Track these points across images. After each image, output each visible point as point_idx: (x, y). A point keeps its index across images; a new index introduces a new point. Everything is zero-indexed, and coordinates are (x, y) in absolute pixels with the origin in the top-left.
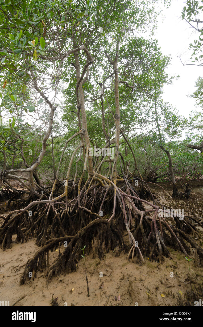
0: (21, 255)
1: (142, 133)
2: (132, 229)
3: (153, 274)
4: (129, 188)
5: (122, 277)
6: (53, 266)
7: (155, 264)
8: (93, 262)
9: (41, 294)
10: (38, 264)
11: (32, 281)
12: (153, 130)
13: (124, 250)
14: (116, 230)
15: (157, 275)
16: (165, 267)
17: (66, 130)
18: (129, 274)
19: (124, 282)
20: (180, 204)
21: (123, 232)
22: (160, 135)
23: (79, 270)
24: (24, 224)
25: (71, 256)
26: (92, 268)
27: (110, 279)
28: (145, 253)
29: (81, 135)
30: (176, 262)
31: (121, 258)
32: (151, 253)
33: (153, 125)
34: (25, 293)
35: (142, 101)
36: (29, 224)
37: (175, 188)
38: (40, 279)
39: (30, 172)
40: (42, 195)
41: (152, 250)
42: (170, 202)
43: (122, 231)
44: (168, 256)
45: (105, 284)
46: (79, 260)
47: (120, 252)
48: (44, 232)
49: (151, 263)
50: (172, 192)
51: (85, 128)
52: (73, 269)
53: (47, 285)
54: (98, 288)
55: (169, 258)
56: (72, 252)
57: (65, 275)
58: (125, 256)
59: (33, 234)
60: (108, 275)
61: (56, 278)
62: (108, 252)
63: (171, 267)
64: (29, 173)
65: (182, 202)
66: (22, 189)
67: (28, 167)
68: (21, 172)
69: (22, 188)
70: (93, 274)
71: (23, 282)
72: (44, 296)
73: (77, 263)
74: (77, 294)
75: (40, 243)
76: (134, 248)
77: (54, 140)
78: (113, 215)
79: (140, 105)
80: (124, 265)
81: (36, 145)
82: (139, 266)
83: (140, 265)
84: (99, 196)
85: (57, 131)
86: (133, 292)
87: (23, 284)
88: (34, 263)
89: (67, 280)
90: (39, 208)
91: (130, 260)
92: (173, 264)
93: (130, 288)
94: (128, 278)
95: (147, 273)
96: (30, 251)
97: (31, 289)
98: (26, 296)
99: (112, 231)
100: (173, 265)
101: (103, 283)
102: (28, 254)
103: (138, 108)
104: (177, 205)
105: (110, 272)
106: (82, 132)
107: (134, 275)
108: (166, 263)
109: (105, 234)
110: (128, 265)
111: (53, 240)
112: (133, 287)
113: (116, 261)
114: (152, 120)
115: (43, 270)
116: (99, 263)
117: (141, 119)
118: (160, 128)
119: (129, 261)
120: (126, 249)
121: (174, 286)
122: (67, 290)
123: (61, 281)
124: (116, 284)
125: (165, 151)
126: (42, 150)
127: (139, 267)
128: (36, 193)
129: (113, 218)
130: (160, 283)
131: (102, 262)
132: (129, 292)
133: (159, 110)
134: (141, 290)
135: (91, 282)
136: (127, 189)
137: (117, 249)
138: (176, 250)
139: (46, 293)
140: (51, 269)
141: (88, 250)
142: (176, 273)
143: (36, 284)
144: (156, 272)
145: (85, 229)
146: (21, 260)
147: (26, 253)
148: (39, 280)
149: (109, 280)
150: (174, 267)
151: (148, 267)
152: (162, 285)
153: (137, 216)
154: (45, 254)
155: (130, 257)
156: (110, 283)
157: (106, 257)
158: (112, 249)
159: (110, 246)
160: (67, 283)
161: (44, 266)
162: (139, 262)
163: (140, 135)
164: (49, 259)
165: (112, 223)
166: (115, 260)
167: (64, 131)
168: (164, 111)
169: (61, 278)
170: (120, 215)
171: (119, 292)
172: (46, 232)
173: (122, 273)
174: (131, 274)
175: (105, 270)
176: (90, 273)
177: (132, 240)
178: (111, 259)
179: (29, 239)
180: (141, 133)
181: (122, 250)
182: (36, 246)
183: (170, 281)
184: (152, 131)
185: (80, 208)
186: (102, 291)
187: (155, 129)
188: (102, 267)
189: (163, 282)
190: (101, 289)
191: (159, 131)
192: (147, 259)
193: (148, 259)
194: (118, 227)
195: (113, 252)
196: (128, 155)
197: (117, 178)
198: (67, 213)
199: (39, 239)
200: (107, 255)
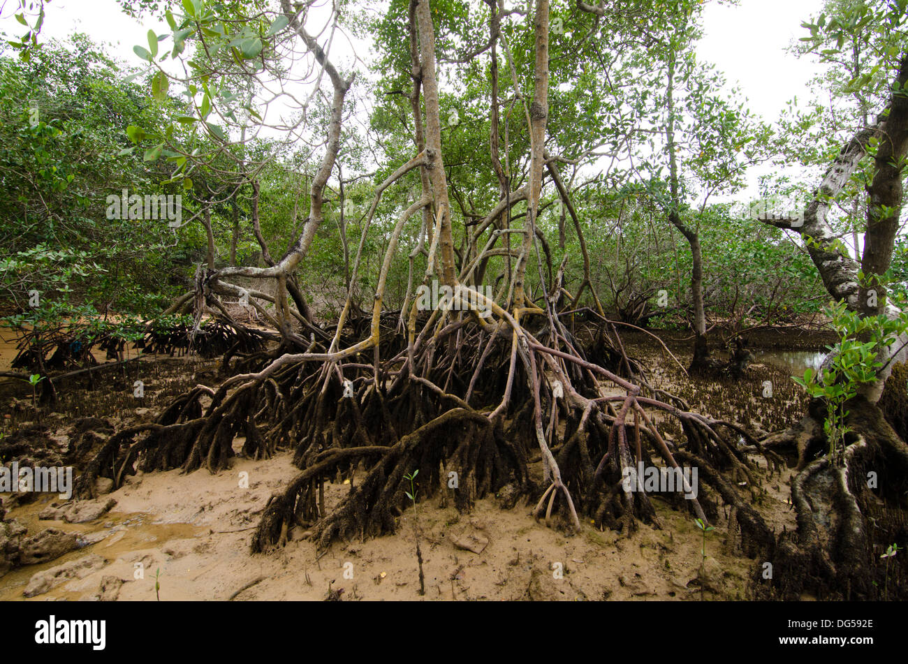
0: (256, 485)
1: (616, 170)
2: (556, 447)
3: (602, 559)
4: (558, 335)
5: (514, 558)
6: (334, 515)
7: (609, 535)
8: (439, 516)
9: (302, 578)
10: (297, 509)
11: (281, 547)
12: (651, 162)
13: (526, 494)
14: (508, 443)
15: (612, 561)
16: (637, 546)
17: (382, 158)
18: (534, 553)
19: (517, 571)
20: (710, 393)
21: (528, 452)
22: (673, 179)
23: (402, 533)
24: (263, 414)
25: (383, 496)
26: (436, 530)
27: (482, 559)
28: (585, 508)
29: (423, 171)
30: (671, 538)
31: (515, 513)
32: (602, 508)
33: (652, 145)
34: (263, 573)
35: (626, 65)
36: (277, 416)
37: (700, 348)
38: (301, 543)
39: (278, 277)
40: (312, 344)
41: (605, 501)
42: (680, 385)
43: (527, 450)
44: (648, 521)
45: (466, 570)
46: (404, 509)
47: (515, 498)
48: (315, 435)
49: (599, 533)
50: (689, 358)
51: (433, 146)
52: (387, 528)
53: (318, 559)
54: (449, 577)
55: (652, 525)
56: (383, 487)
57: (365, 541)
58: (529, 510)
59: (287, 438)
60: (478, 550)
61: (342, 545)
62: (482, 496)
63: (655, 549)
64: (276, 280)
65: (718, 387)
66: (261, 329)
67: (271, 265)
68: (252, 276)
69: (262, 325)
70: (437, 544)
71: (257, 548)
72: (309, 583)
73: (398, 515)
74: (394, 587)
75: (304, 462)
76: (555, 491)
77: (346, 191)
78: (503, 404)
79: (618, 79)
80: (523, 532)
81: (294, 203)
82: (565, 537)
83: (567, 534)
84: (471, 354)
85: (354, 161)
86: (540, 596)
87: (260, 551)
88: (285, 505)
89: (369, 553)
90: (303, 376)
91: (541, 520)
92: (662, 542)
93: (533, 587)
94: (530, 562)
95: (585, 556)
96: (279, 479)
97: (278, 564)
98: (265, 578)
99: (498, 445)
100: (660, 544)
101: (461, 567)
102: (272, 484)
103: (611, 89)
104: (699, 395)
105: (484, 544)
106: (426, 160)
107: (547, 556)
108: (640, 536)
109: (476, 451)
110: (533, 532)
111: (334, 453)
112: (542, 584)
113: (503, 520)
114: (653, 126)
115: (310, 524)
116: (456, 521)
117: (618, 124)
118: (676, 154)
119: (538, 522)
120: (531, 492)
121: (656, 594)
122: (369, 574)
123: (353, 552)
124: (498, 572)
125: (682, 229)
126: (311, 215)
127: (563, 539)
128: (296, 338)
129: (502, 412)
130: (617, 582)
131: (465, 519)
132: (529, 595)
133: (680, 93)
134: (562, 593)
135: (430, 563)
136: (552, 337)
137: (508, 490)
138: (675, 509)
139: (315, 576)
140: (328, 523)
141: (429, 488)
142: (667, 562)
143: (291, 555)
144: (609, 555)
145: (421, 433)
146: (255, 499)
147: (269, 483)
148: (298, 547)
149: (479, 562)
150: (664, 548)
151: (589, 543)
152: (622, 589)
153: (573, 412)
154: (314, 486)
155: (542, 514)
156: (481, 570)
157: (476, 508)
158: (495, 489)
159: (489, 483)
160: (368, 558)
161: (311, 515)
162: (565, 527)
163: (608, 176)
164: (326, 501)
165: (498, 426)
166: (500, 517)
167: (374, 162)
168: (697, 96)
169: (355, 545)
170: (526, 406)
171: (503, 592)
172: (320, 435)
173: (515, 549)
174: (540, 554)
175: (470, 537)
176: (430, 541)
177: (551, 473)
178: (488, 513)
179: (277, 449)
180: (612, 171)
181: (520, 494)
182: (294, 468)
183: (646, 581)
184: (647, 164)
185: (413, 381)
186: (458, 585)
187: (659, 157)
188: (462, 530)
189: (627, 580)
190: (455, 581)
191: (673, 168)
192: (589, 523)
193: (593, 521)
194: (517, 437)
195: (496, 498)
196: (567, 245)
197: (526, 305)
198: (378, 391)
199: (301, 451)
200: (478, 502)
